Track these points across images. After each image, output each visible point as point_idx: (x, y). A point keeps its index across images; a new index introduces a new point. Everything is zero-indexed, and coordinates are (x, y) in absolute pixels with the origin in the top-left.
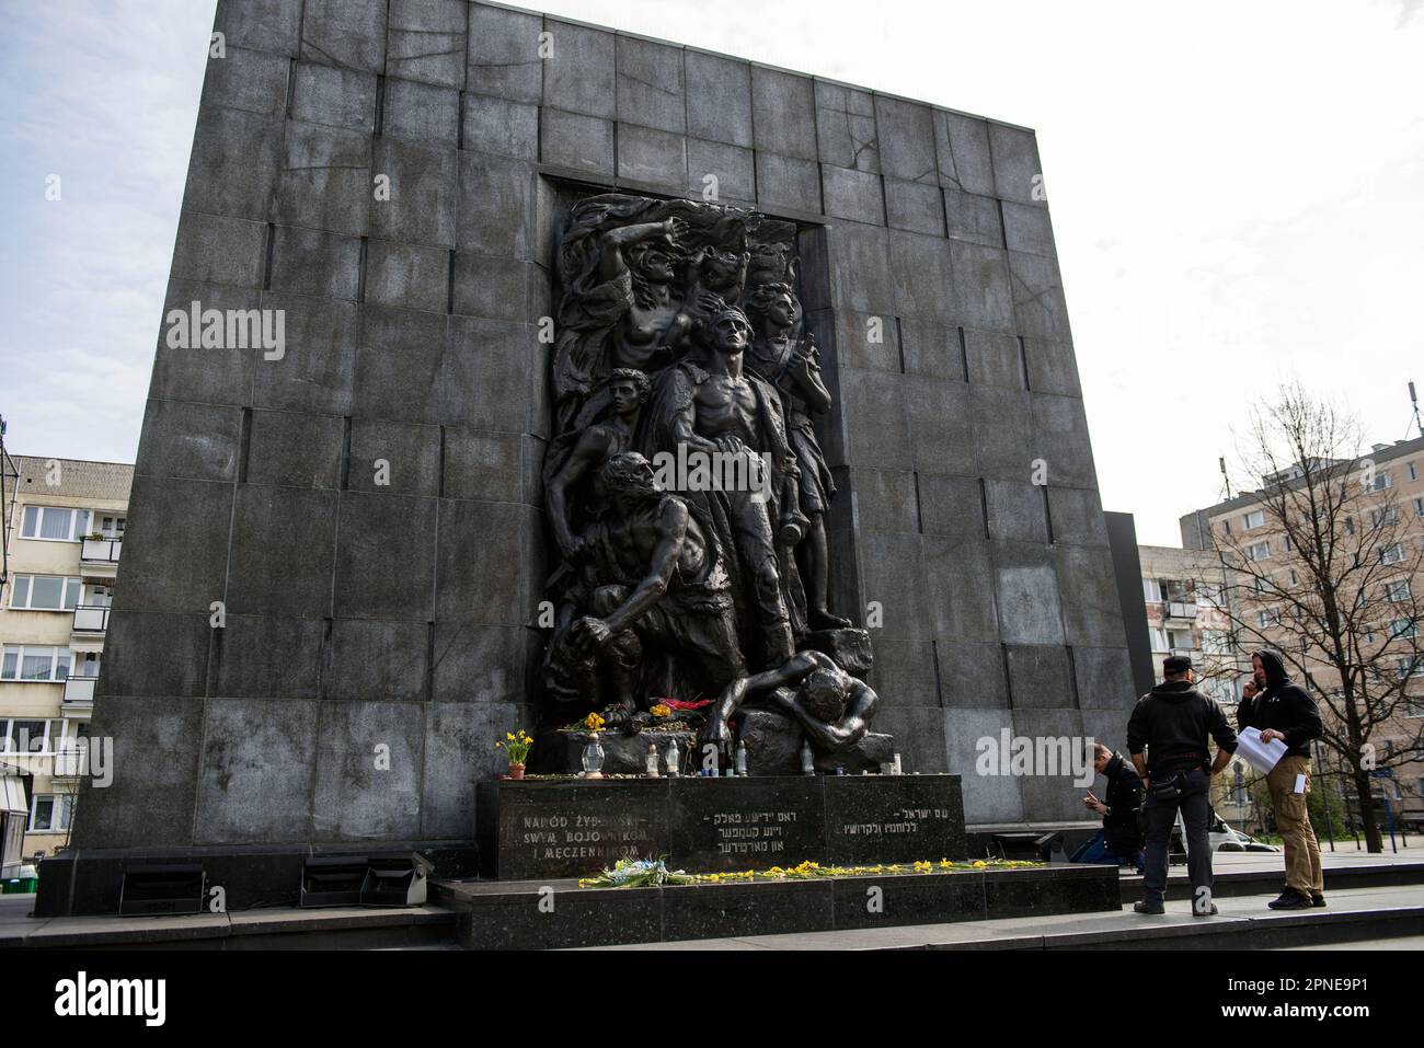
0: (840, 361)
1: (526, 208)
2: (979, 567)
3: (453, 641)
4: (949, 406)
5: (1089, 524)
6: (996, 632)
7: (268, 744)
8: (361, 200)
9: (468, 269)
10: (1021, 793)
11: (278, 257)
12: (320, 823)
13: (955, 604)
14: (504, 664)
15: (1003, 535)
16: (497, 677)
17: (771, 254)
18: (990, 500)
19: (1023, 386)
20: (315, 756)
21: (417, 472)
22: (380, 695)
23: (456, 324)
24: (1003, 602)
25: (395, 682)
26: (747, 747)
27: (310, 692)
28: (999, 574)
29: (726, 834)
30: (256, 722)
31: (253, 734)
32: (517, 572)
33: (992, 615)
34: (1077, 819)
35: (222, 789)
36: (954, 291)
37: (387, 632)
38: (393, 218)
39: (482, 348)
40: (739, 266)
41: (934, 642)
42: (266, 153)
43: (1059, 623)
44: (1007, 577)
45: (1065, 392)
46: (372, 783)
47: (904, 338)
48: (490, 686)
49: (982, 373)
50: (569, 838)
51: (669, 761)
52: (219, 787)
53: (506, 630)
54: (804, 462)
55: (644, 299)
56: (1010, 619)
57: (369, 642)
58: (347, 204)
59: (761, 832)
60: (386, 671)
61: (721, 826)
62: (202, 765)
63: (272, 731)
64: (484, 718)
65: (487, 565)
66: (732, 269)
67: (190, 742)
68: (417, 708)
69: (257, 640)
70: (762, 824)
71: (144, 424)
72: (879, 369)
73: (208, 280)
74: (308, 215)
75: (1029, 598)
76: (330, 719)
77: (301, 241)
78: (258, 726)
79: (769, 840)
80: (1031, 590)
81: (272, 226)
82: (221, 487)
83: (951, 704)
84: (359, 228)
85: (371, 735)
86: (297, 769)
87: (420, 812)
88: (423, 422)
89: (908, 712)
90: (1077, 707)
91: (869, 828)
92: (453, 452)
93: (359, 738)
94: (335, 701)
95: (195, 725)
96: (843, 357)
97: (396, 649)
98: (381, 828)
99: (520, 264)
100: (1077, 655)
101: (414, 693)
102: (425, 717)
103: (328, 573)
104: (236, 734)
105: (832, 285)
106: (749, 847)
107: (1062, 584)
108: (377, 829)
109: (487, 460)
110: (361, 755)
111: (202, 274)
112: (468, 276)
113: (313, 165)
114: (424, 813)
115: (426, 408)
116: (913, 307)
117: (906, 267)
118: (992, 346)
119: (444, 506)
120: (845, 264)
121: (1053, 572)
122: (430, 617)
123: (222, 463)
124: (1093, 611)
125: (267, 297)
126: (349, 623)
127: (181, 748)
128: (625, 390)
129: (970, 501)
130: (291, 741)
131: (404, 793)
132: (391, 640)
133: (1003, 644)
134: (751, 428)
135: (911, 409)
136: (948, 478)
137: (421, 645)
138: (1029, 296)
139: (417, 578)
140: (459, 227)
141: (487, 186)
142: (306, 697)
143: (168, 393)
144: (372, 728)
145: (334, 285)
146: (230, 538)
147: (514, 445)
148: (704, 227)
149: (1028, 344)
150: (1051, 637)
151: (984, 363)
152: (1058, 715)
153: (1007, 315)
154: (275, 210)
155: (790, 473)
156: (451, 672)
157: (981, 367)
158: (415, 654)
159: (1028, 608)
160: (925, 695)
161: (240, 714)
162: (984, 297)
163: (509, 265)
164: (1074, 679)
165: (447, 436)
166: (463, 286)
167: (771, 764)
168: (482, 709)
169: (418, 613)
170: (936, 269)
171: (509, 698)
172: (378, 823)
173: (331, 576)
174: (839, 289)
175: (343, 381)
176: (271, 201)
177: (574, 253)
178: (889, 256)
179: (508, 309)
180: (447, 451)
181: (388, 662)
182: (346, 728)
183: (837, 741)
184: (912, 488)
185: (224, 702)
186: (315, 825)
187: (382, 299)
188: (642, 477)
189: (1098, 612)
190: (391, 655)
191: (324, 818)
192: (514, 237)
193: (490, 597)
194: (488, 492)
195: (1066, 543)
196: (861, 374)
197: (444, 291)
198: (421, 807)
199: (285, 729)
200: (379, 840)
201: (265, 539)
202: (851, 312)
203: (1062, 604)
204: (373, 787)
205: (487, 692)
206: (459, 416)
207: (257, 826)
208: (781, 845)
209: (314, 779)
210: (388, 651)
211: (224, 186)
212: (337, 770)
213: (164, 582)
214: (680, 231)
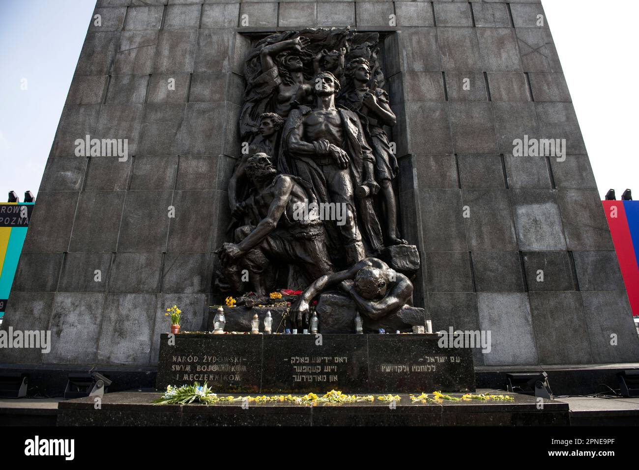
0: (406, 99)
1: (230, 49)
2: (501, 206)
3: (175, 262)
4: (478, 115)
5: (582, 175)
6: (515, 245)
7: (80, 315)
8: (151, 58)
9: (199, 81)
10: (536, 346)
11: (111, 89)
12: (101, 355)
13: (484, 229)
14: (201, 273)
15: (518, 186)
16: (196, 280)
17: (361, 49)
18: (508, 166)
19: (529, 99)
20: (102, 321)
21: (164, 178)
22: (136, 290)
23: (190, 107)
24: (520, 226)
25: (144, 283)
26: (318, 316)
27: (103, 290)
28: (516, 210)
29: (298, 370)
30: (76, 304)
31: (74, 310)
32: (211, 225)
33: (511, 234)
34: (579, 363)
35: (58, 336)
36: (479, 53)
37: (142, 258)
38: (165, 64)
39: (202, 116)
40: (340, 55)
41: (470, 252)
42: (112, 47)
43: (562, 237)
44: (522, 210)
45: (558, 100)
46: (128, 335)
47: (447, 82)
48: (192, 285)
49: (501, 95)
50: (198, 368)
51: (266, 324)
52: (56, 336)
53: (203, 255)
54: (377, 153)
55: (287, 81)
56: (524, 236)
57: (133, 264)
58: (144, 61)
59: (323, 369)
60: (139, 278)
61: (295, 364)
62: (50, 324)
63: (83, 308)
64: (188, 302)
65: (196, 221)
66: (335, 58)
67: (47, 313)
68: (154, 297)
69: (81, 264)
70: (323, 364)
71: (45, 168)
72: (431, 100)
73: (80, 104)
74: (126, 69)
75: (538, 223)
76: (111, 302)
77: (122, 81)
78: (77, 306)
79: (328, 374)
80: (540, 217)
81: (110, 76)
82: (74, 193)
83: (483, 290)
84: (148, 71)
85: (129, 310)
86: (93, 328)
87: (150, 352)
88: (169, 155)
89: (452, 295)
90: (578, 289)
91: (400, 368)
92: (183, 167)
93: (124, 312)
94: (114, 293)
95: (49, 306)
96: (408, 96)
97: (145, 267)
98: (130, 359)
99: (225, 75)
100: (576, 255)
101: (152, 289)
102: (157, 302)
103: (117, 231)
104: (67, 310)
105: (401, 60)
106: (314, 378)
107: (563, 212)
108: (128, 360)
109: (200, 170)
110: (124, 321)
111: (78, 102)
112: (198, 84)
113: (131, 48)
114: (153, 352)
115: (172, 148)
116: (453, 65)
117: (448, 45)
118: (507, 80)
119: (176, 194)
120: (409, 48)
121: (556, 206)
122: (164, 250)
123: (75, 183)
124: (587, 228)
125: (104, 107)
126: (124, 254)
127: (43, 316)
128: (266, 124)
129: (494, 167)
130: (92, 313)
131: (143, 341)
132: (144, 262)
133: (521, 252)
134: (337, 135)
135: (452, 119)
136: (478, 155)
137: (158, 264)
138: (531, 50)
139: (159, 230)
140: (195, 63)
141: (211, 42)
142: (100, 292)
143: (57, 154)
144: (130, 307)
145: (134, 98)
146: (75, 217)
147: (215, 161)
148: (321, 40)
149: (532, 77)
150: (556, 246)
151: (502, 89)
152: (563, 295)
153: (516, 62)
154: (112, 69)
155: (366, 159)
156: (172, 278)
157: (499, 92)
158: (155, 269)
159: (538, 229)
160: (464, 285)
161: (70, 300)
162: (500, 54)
163: (219, 76)
164: (575, 272)
165: (181, 160)
166: (195, 89)
167: (336, 327)
168: (187, 297)
169: (158, 248)
170: (468, 43)
171: (202, 291)
172: (129, 356)
173: (118, 232)
174: (405, 62)
175: (133, 140)
176: (111, 66)
177: (252, 65)
178: (437, 41)
179: (217, 96)
180: (180, 167)
181: (141, 273)
182: (118, 307)
183: (374, 312)
184: (454, 163)
185: (63, 294)
186: (99, 357)
187: (156, 100)
188: (263, 165)
189: (591, 228)
190: (143, 270)
191: (103, 353)
192: (223, 63)
193: (196, 238)
194: (199, 185)
195: (565, 188)
196: (419, 104)
197: (186, 93)
198: (151, 349)
199: (89, 307)
200: (128, 365)
201: (90, 216)
202: (413, 73)
203: (564, 225)
204: (128, 338)
205: (191, 288)
206: (187, 150)
207: (71, 356)
208: (336, 378)
209: (100, 333)
210: (142, 268)
211: (92, 64)
212: (111, 328)
213: (45, 238)
214: (306, 43)
